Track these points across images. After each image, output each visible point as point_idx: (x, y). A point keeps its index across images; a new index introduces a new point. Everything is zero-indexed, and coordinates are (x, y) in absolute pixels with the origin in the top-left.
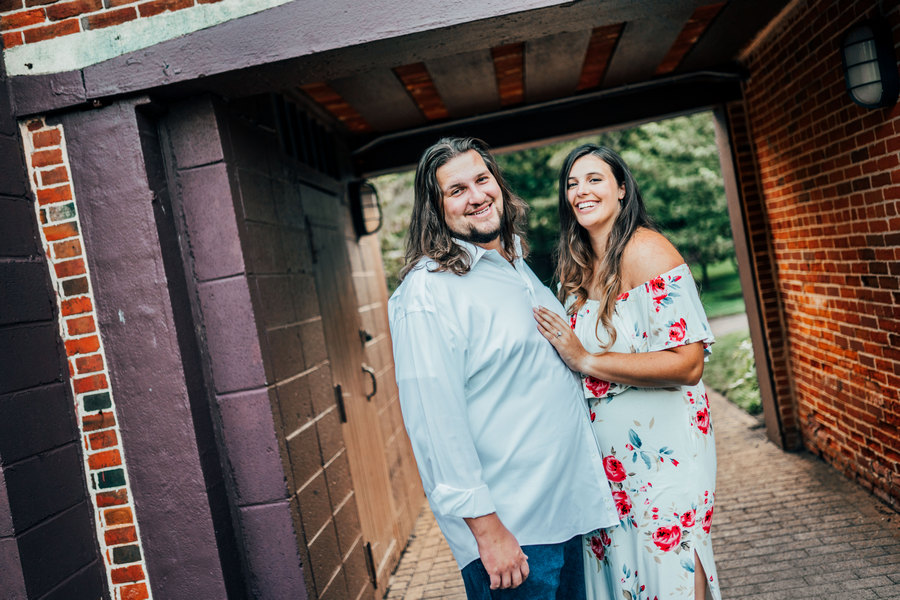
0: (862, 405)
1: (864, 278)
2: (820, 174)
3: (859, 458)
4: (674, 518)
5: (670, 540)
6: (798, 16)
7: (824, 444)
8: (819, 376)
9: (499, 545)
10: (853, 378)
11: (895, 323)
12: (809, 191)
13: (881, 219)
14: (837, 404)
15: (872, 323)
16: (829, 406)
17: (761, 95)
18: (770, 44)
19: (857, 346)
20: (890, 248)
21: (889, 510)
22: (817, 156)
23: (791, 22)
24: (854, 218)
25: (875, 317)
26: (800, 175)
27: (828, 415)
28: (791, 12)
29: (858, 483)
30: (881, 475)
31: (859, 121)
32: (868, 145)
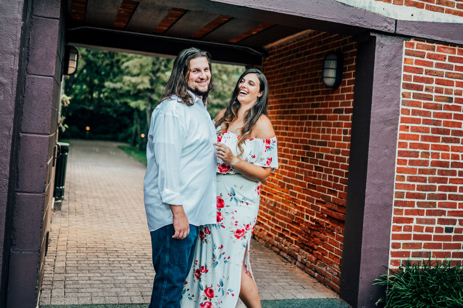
0: (285, 214)
1: (302, 158)
2: (293, 109)
3: (275, 238)
4: (243, 226)
5: (241, 234)
6: (302, 39)
7: (258, 231)
8: (265, 199)
9: (182, 219)
10: (283, 201)
11: (311, 179)
12: (285, 115)
13: (318, 134)
14: (271, 213)
15: (301, 178)
16: (266, 213)
17: (271, 66)
18: (284, 46)
19: (289, 187)
20: (319, 147)
21: (286, 261)
22: (293, 101)
23: (298, 40)
24: (305, 131)
25: (303, 175)
26: (283, 107)
27: (264, 218)
28: (299, 36)
29: (272, 249)
30: (286, 246)
31: (319, 91)
32: (320, 102)
